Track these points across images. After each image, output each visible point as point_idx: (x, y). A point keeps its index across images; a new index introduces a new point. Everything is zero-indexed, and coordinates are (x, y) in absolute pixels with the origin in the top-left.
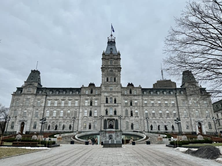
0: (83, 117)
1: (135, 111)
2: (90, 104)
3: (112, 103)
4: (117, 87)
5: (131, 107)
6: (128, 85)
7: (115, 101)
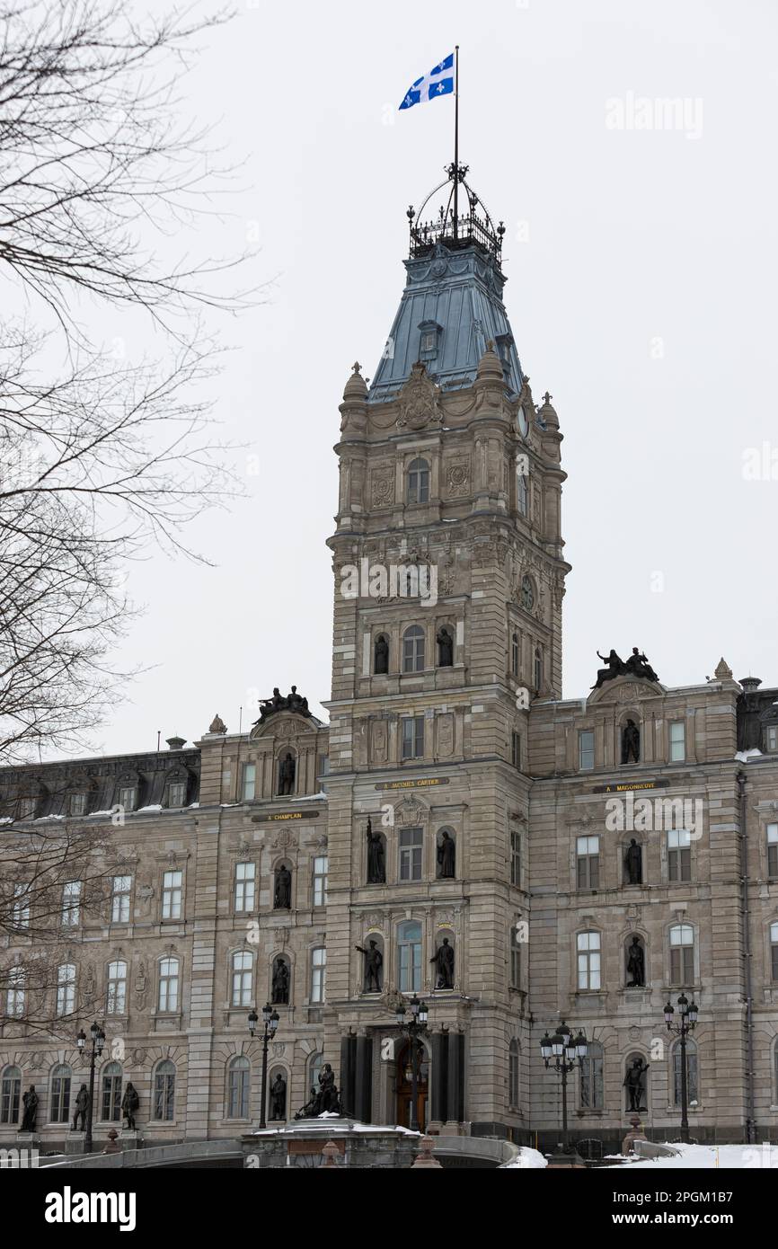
0: (220, 1015)
1: (665, 933)
2: (277, 890)
3: (417, 875)
4: (468, 718)
5: (634, 894)
6: (602, 675)
7: (447, 851)
